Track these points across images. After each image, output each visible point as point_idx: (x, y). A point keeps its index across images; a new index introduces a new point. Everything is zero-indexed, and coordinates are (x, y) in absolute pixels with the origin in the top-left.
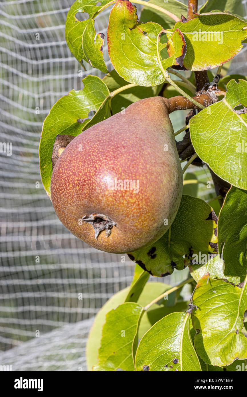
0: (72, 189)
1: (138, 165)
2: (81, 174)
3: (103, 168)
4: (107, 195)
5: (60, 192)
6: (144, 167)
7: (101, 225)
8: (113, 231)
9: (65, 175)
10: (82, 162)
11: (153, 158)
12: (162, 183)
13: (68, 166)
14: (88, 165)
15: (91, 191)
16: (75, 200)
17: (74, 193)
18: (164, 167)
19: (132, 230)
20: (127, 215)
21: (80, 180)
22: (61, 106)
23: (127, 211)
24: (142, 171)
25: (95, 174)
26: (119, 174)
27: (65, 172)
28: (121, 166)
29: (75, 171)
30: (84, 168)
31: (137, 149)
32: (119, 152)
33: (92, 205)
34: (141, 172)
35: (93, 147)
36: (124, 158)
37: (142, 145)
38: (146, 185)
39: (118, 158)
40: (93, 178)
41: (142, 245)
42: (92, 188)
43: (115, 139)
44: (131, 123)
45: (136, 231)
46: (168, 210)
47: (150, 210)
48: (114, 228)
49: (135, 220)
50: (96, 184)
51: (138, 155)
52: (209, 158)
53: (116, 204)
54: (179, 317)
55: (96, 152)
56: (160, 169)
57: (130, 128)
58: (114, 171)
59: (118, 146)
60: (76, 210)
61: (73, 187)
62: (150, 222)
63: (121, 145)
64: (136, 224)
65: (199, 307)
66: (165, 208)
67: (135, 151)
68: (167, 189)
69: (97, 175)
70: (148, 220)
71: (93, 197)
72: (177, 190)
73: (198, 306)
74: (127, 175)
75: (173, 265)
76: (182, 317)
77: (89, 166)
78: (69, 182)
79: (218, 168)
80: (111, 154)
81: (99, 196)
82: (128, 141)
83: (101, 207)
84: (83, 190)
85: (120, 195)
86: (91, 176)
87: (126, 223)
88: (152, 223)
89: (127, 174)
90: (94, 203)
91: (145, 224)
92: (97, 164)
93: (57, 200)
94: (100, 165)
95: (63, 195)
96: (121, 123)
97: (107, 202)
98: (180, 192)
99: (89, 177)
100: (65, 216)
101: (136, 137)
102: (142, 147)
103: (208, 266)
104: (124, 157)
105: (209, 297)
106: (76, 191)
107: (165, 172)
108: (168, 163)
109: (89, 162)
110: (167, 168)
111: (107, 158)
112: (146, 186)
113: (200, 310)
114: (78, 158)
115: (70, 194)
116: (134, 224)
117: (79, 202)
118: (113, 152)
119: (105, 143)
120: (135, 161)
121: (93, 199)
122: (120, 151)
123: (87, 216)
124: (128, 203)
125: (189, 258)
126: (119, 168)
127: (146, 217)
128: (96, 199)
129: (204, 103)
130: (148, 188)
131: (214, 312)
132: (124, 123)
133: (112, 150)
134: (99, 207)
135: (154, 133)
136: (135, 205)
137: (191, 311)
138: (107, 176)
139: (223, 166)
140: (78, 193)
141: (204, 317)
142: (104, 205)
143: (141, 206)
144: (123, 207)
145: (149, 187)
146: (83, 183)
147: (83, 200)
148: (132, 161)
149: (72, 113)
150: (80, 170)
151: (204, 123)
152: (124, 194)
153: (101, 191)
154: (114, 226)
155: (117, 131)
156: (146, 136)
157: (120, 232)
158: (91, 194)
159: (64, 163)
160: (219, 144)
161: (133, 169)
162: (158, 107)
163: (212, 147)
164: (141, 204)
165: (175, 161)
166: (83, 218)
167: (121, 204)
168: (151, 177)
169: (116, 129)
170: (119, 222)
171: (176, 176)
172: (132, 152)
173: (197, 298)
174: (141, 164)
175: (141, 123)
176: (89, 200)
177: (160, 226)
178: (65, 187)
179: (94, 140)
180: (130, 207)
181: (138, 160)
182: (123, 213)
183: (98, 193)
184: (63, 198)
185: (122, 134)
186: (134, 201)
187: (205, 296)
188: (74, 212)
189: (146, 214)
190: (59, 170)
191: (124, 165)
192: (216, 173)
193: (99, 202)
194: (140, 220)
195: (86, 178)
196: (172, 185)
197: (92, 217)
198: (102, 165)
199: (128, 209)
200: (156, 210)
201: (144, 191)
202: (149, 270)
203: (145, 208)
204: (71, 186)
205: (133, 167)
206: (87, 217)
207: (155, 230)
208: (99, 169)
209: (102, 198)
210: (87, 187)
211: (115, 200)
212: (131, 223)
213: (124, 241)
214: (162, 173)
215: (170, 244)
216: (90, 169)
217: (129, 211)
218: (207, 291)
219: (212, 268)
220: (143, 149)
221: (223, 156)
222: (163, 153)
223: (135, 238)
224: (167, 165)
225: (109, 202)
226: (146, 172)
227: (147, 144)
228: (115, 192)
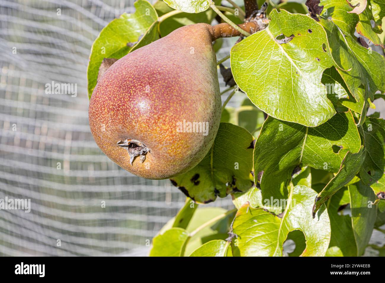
0: (107, 114)
1: (172, 92)
2: (116, 99)
3: (137, 93)
4: (140, 121)
5: (96, 116)
6: (178, 95)
7: (136, 151)
8: (148, 157)
9: (101, 99)
10: (118, 87)
11: (188, 85)
12: (197, 111)
13: (105, 90)
14: (124, 90)
15: (124, 116)
16: (110, 125)
17: (109, 118)
18: (200, 94)
19: (165, 157)
20: (160, 142)
21: (115, 106)
22: (112, 29)
23: (160, 137)
24: (177, 99)
25: (129, 100)
26: (153, 100)
27: (102, 96)
28: (156, 93)
29: (111, 96)
30: (119, 93)
31: (173, 76)
32: (154, 78)
33: (126, 130)
34: (175, 99)
35: (129, 72)
36: (159, 85)
37: (179, 72)
38: (180, 112)
39: (153, 85)
40: (127, 104)
41: (176, 172)
42: (126, 114)
43: (152, 66)
44: (171, 49)
45: (170, 158)
46: (203, 139)
47: (184, 138)
48: (148, 154)
49: (168, 147)
50: (129, 110)
51: (174, 82)
52: (248, 87)
53: (149, 130)
54: (219, 245)
55: (131, 77)
56: (196, 97)
57: (168, 55)
58: (148, 97)
59: (153, 72)
60: (111, 135)
61: (109, 112)
62: (183, 149)
63: (158, 72)
64: (169, 151)
65: (240, 236)
66: (199, 136)
67: (171, 78)
68: (202, 116)
69: (131, 101)
70: (181, 147)
71: (127, 123)
72: (213, 119)
73: (239, 234)
74: (160, 102)
75: (217, 192)
76: (222, 245)
77: (124, 92)
78: (104, 107)
79: (256, 98)
80: (146, 80)
81: (132, 122)
82: (164, 68)
83: (134, 132)
84: (117, 115)
85: (153, 121)
86: (126, 102)
87: (159, 149)
88: (185, 150)
89: (161, 100)
90: (127, 128)
91: (178, 151)
92: (132, 90)
93: (93, 124)
94: (134, 90)
95: (99, 120)
96: (161, 50)
97: (140, 129)
98: (217, 120)
99: (124, 102)
100: (101, 140)
101: (174, 64)
102: (179, 75)
103: (250, 195)
104: (159, 83)
105: (250, 226)
106: (111, 116)
107: (200, 100)
108: (205, 91)
109: (124, 88)
110: (203, 96)
111: (142, 84)
112: (180, 114)
113: (240, 238)
114: (114, 83)
115: (105, 119)
116: (167, 151)
117: (114, 127)
118: (148, 78)
119: (142, 69)
120: (170, 88)
121: (127, 124)
122: (156, 78)
123: (122, 141)
124: (161, 130)
125: (231, 186)
126: (153, 95)
127: (179, 145)
128: (130, 125)
129: (251, 30)
130: (181, 116)
131: (255, 241)
132: (164, 49)
133: (147, 77)
134: (133, 132)
135: (193, 60)
136: (168, 132)
137: (231, 239)
138: (141, 102)
139: (260, 96)
140: (113, 119)
141: (244, 245)
142: (137, 131)
143: (174, 133)
144: (155, 133)
145: (182, 114)
146: (117, 108)
147: (117, 125)
148: (167, 87)
149: (123, 36)
150: (115, 95)
151: (245, 52)
152: (157, 121)
153: (135, 117)
154: (148, 152)
155: (155, 57)
156: (184, 63)
157: (154, 158)
158: (124, 120)
159: (101, 87)
160: (259, 73)
161: (167, 96)
162: (200, 34)
163: (251, 76)
164: (174, 131)
165: (213, 89)
166: (117, 143)
167: (154, 131)
168: (185, 105)
169: (154, 55)
170: (152, 148)
171: (212, 104)
172: (167, 79)
173: (238, 227)
174: (175, 91)
175: (181, 50)
176: (123, 126)
177: (194, 153)
178: (100, 112)
179: (131, 66)
180: (163, 134)
181: (173, 88)
182: (156, 139)
183: (131, 119)
184: (99, 122)
185: (160, 61)
186: (167, 128)
187: (245, 225)
188: (109, 136)
189: (179, 141)
190: (96, 94)
191: (158, 92)
192: (253, 102)
193: (133, 127)
194: (173, 147)
195: (120, 103)
196: (207, 113)
197: (127, 142)
198: (137, 91)
199: (161, 136)
200: (189, 138)
201: (177, 118)
202: (192, 197)
203: (178, 136)
204: (106, 111)
205: (167, 94)
206: (121, 143)
207: (189, 158)
208: (134, 95)
209: (135, 124)
210: (121, 112)
211: (148, 126)
212: (164, 150)
213: (158, 168)
214: (197, 101)
215: (214, 172)
216: (125, 94)
217: (162, 138)
218: (247, 220)
219: (254, 196)
220: (179, 77)
221: (261, 86)
222: (200, 81)
223: (168, 165)
224: (203, 93)
225: (142, 128)
226: (181, 99)
227: (184, 71)
228: (148, 118)
